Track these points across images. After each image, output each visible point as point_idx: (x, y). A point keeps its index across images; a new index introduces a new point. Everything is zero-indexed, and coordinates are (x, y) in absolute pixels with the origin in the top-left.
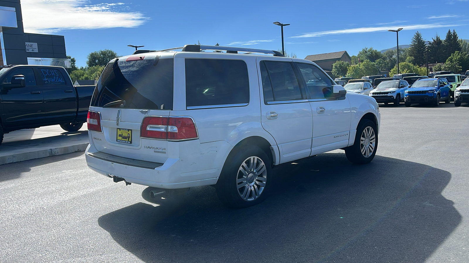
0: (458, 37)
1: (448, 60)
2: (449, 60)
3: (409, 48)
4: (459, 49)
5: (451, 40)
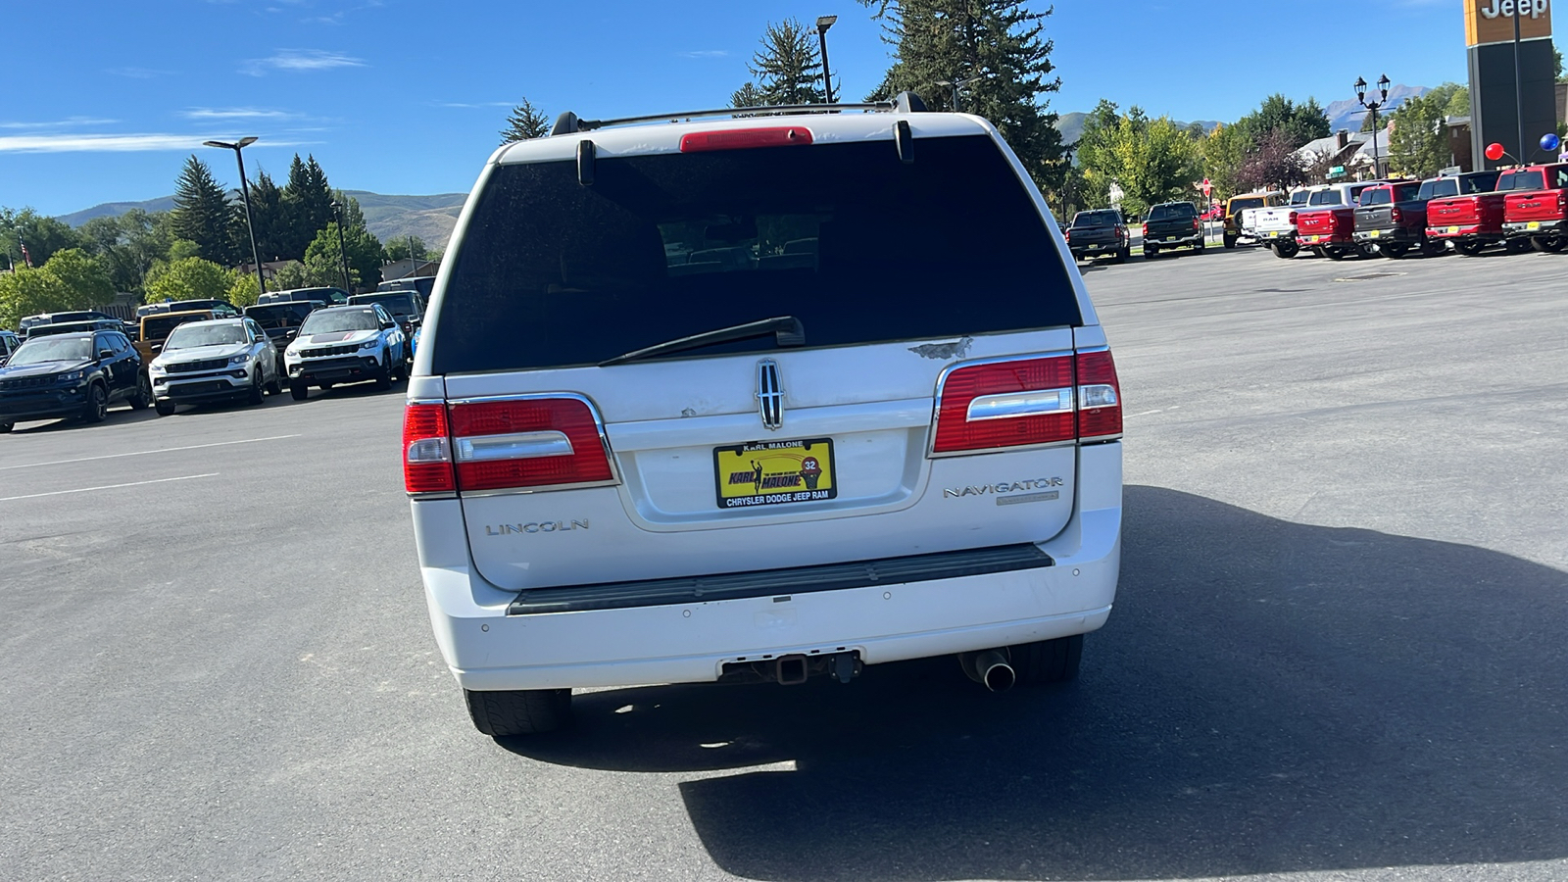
0: (325, 179)
1: (311, 252)
2: (312, 250)
3: (174, 212)
4: (339, 218)
5: (309, 189)
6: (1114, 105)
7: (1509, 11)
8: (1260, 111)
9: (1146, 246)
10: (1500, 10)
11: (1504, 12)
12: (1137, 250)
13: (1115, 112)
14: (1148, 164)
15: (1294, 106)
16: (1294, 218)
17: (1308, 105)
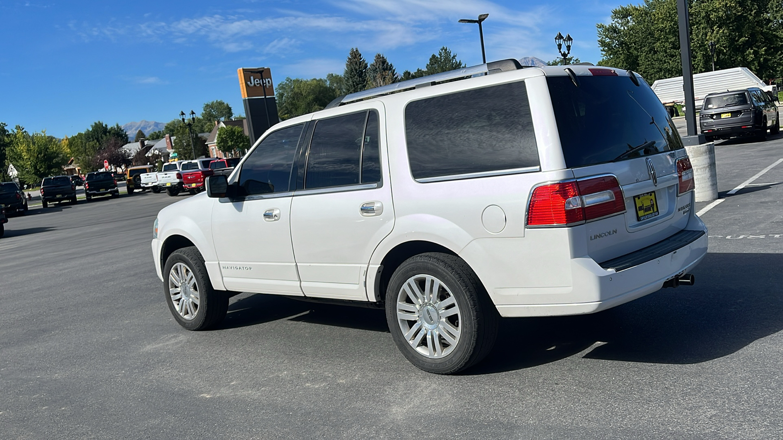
6: (5, 124)
7: (258, 84)
8: (91, 129)
9: (88, 195)
10: (254, 84)
11: (256, 84)
12: (81, 197)
13: (6, 128)
14: (38, 155)
15: (109, 127)
16: (179, 176)
17: (116, 127)
